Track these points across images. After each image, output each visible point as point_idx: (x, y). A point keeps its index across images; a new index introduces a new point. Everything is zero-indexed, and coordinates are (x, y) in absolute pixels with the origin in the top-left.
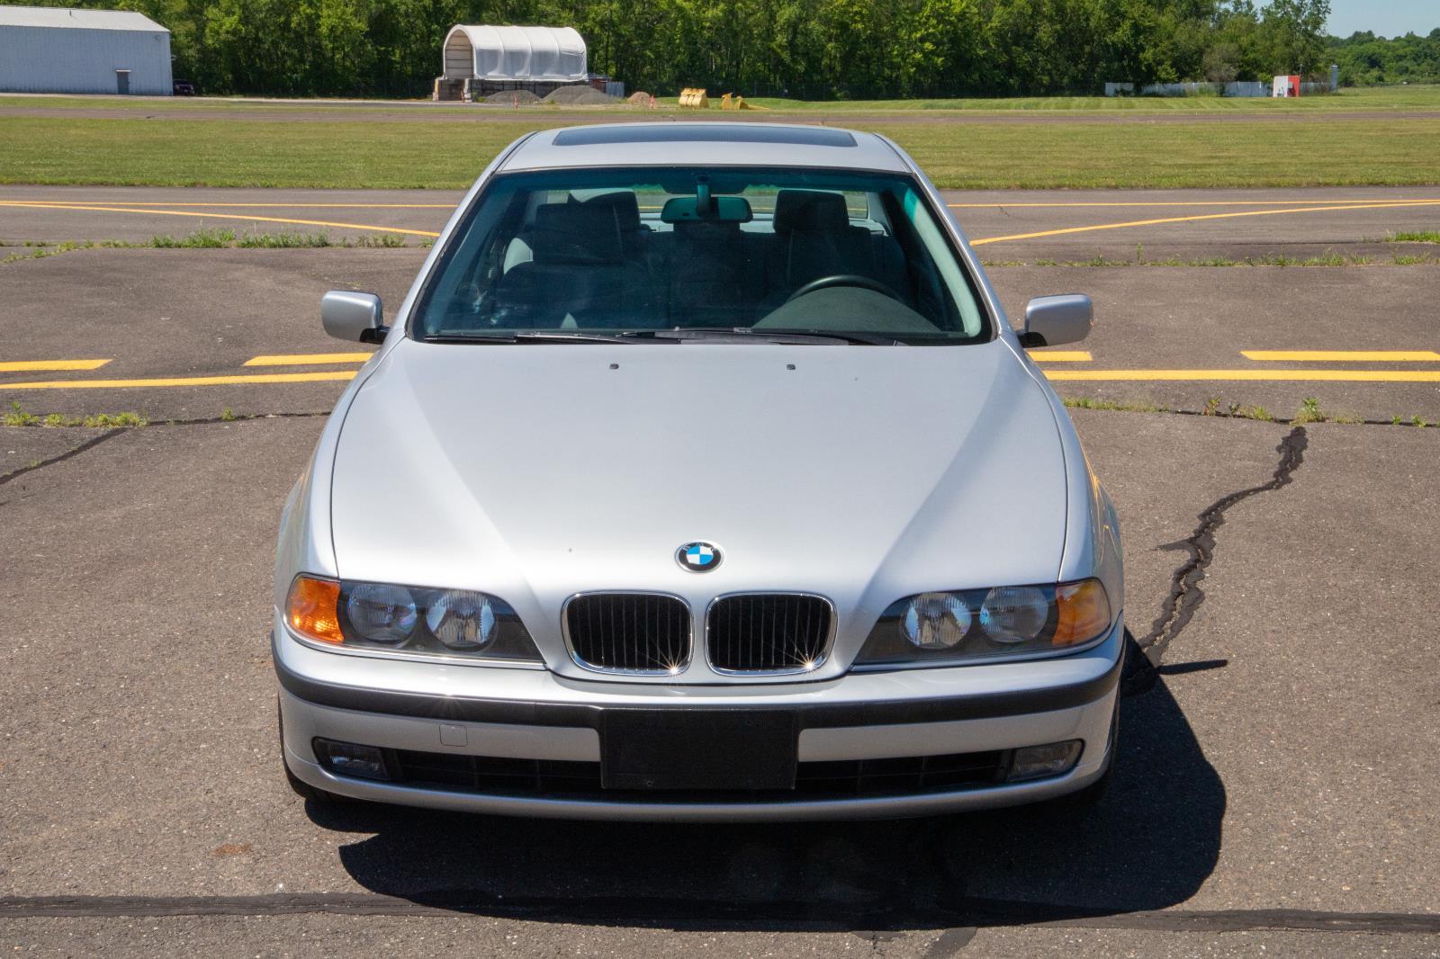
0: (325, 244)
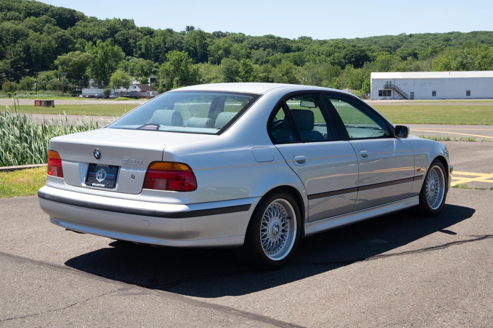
0: (449, 140)
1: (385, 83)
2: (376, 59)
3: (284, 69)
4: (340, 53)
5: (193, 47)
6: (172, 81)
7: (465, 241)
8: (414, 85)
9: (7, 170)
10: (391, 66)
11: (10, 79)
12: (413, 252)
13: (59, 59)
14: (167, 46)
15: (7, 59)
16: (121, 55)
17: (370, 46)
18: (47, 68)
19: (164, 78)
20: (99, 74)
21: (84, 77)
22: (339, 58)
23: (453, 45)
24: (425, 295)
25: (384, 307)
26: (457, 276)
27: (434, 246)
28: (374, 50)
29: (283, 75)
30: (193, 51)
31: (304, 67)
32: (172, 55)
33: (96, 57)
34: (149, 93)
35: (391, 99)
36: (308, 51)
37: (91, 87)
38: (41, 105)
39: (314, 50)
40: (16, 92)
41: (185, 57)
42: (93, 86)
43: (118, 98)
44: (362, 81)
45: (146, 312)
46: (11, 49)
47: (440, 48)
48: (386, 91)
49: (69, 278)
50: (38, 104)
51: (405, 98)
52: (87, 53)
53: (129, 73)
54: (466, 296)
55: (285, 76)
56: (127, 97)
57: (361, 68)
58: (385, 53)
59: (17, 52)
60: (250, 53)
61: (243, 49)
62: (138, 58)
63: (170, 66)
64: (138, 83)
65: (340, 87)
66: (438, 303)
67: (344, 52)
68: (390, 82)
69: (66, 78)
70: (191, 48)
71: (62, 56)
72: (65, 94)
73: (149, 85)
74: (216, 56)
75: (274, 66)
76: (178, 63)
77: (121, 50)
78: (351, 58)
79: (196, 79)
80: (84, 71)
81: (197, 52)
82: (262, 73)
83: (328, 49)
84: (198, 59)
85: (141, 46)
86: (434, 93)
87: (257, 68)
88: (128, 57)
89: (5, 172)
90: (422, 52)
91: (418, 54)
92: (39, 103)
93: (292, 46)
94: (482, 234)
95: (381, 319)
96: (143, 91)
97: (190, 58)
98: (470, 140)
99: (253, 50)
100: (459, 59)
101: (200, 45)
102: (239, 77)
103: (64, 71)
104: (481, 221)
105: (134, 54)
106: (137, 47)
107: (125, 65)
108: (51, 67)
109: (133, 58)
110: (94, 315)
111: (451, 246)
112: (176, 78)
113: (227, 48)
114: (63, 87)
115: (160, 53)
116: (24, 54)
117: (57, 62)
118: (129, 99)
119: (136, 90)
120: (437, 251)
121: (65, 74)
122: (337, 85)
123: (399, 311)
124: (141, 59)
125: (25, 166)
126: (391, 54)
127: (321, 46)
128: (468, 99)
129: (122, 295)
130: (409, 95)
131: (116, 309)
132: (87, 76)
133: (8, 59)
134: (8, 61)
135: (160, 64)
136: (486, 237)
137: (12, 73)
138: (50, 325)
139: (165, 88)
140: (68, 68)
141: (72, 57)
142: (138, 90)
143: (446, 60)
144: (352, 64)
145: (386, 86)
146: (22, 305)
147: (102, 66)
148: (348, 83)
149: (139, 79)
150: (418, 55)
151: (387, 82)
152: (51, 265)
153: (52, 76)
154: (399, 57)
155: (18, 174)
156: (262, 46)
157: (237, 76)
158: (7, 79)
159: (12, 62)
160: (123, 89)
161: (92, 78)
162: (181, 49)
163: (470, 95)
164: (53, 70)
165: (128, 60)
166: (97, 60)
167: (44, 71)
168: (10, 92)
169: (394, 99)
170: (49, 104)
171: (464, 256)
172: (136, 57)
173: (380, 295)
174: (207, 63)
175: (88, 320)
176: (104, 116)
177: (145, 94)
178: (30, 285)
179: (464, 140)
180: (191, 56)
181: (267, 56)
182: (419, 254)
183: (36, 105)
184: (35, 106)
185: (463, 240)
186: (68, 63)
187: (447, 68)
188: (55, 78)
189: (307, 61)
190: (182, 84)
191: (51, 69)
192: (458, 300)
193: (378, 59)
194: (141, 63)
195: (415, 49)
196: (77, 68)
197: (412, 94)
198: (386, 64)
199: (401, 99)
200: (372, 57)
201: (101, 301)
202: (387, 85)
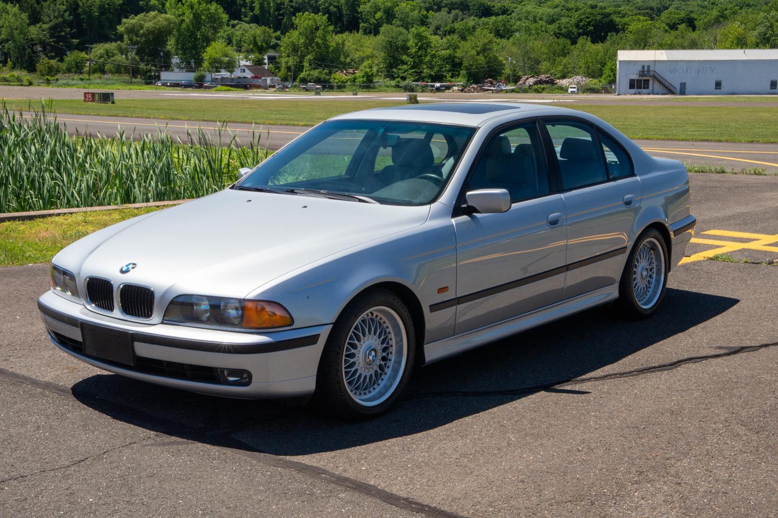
0: (723, 172)
1: (640, 69)
2: (627, 28)
3: (480, 44)
4: (571, 17)
5: (335, 7)
6: (301, 62)
7: (706, 358)
8: (687, 71)
9: (23, 219)
10: (651, 41)
11: (49, 55)
12: (622, 375)
13: (125, 23)
14: (294, 4)
15: (43, 23)
16: (222, 19)
17: (620, 7)
18: (106, 39)
19: (288, 56)
20: (187, 49)
21: (164, 53)
22: (569, 25)
23: (753, 5)
24: (624, 451)
25: (555, 472)
26: (680, 418)
27: (657, 365)
28: (626, 14)
29: (478, 54)
30: (335, 12)
31: (511, 40)
32: (303, 20)
33: (183, 21)
34: (266, 80)
35: (649, 94)
36: (518, 14)
37: (176, 70)
38: (93, 100)
39: (529, 13)
40: (58, 76)
41: (323, 23)
42: (178, 68)
43: (217, 88)
44: (603, 65)
45: (189, 476)
46: (49, 6)
47: (731, 10)
48: (641, 80)
49: (83, 413)
50: (89, 98)
51: (672, 92)
52: (168, 16)
53: (235, 47)
54: (685, 454)
55: (481, 55)
56: (231, 86)
57: (603, 42)
58: (642, 18)
59: (59, 12)
60: (427, 17)
61: (414, 10)
62: (249, 24)
63: (299, 37)
64: (248, 63)
65: (568, 73)
66: (641, 467)
67: (577, 16)
68: (649, 67)
69: (136, 54)
70: (331, 8)
71: (129, 20)
72: (134, 80)
73: (266, 67)
74: (372, 21)
75: (464, 38)
76: (312, 32)
77: (221, 10)
78: (587, 25)
79: (339, 58)
80: (164, 43)
81: (341, 15)
82: (444, 49)
83: (552, 11)
84: (343, 24)
85: (254, 5)
86: (718, 85)
87: (436, 41)
88: (232, 22)
89: (19, 221)
90: (702, 17)
91: (696, 20)
92: (91, 97)
93: (494, 6)
94: (736, 344)
95: (548, 493)
96: (256, 77)
97: (330, 25)
98: (757, 172)
99: (431, 11)
100: (761, 29)
101: (346, 4)
102: (408, 56)
103: (132, 44)
104: (739, 321)
105: (242, 16)
106: (246, 6)
107: (228, 35)
108: (113, 36)
109: (241, 24)
110: (111, 479)
111: (683, 366)
112: (309, 57)
113: (390, 8)
114: (131, 69)
115: (283, 15)
116: (69, 16)
117: (121, 29)
118: (233, 89)
119: (244, 75)
120: (658, 373)
121: (134, 49)
122: (563, 71)
123: (578, 479)
124: (253, 25)
125: (51, 212)
126: (652, 20)
127: (540, 6)
128: (773, 94)
129: (159, 445)
130: (678, 87)
131: (146, 470)
132: (168, 51)
133: (46, 23)
134: (45, 26)
135: (283, 33)
136: (741, 349)
137: (52, 45)
138: (40, 496)
139: (291, 72)
140: (139, 39)
141: (144, 20)
142: (248, 74)
143: (740, 30)
144: (588, 37)
145: (642, 73)
146: (5, 459)
147: (192, 35)
148: (580, 67)
149: (250, 57)
150: (696, 22)
151: (643, 67)
152: (61, 390)
153: (115, 51)
154: (665, 25)
155: (39, 225)
156: (446, 6)
157: (405, 54)
158: (44, 54)
159: (51, 28)
160: (224, 74)
161: (177, 55)
162: (316, 11)
163: (776, 88)
164: (116, 41)
165: (234, 26)
166: (184, 26)
167: (102, 42)
168: (48, 75)
169: (653, 94)
170: (106, 98)
171: (699, 383)
172: (246, 22)
173: (554, 451)
174: (358, 32)
175: (99, 488)
176: (190, 120)
177: (259, 82)
178: (24, 424)
179: (748, 172)
180: (333, 20)
181: (453, 22)
182: (630, 380)
183: (87, 100)
184: (85, 101)
185: (704, 354)
186: (139, 31)
187: (741, 43)
188: (118, 54)
189: (517, 30)
190: (318, 66)
191: (111, 41)
192: (673, 461)
193: (631, 28)
194: (253, 32)
195: (692, 12)
196: (153, 39)
197: (683, 85)
198: (642, 37)
199: (665, 94)
200: (621, 25)
201: (127, 452)
202: (644, 72)
